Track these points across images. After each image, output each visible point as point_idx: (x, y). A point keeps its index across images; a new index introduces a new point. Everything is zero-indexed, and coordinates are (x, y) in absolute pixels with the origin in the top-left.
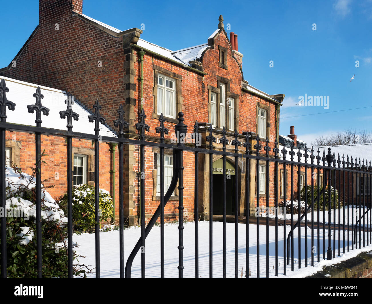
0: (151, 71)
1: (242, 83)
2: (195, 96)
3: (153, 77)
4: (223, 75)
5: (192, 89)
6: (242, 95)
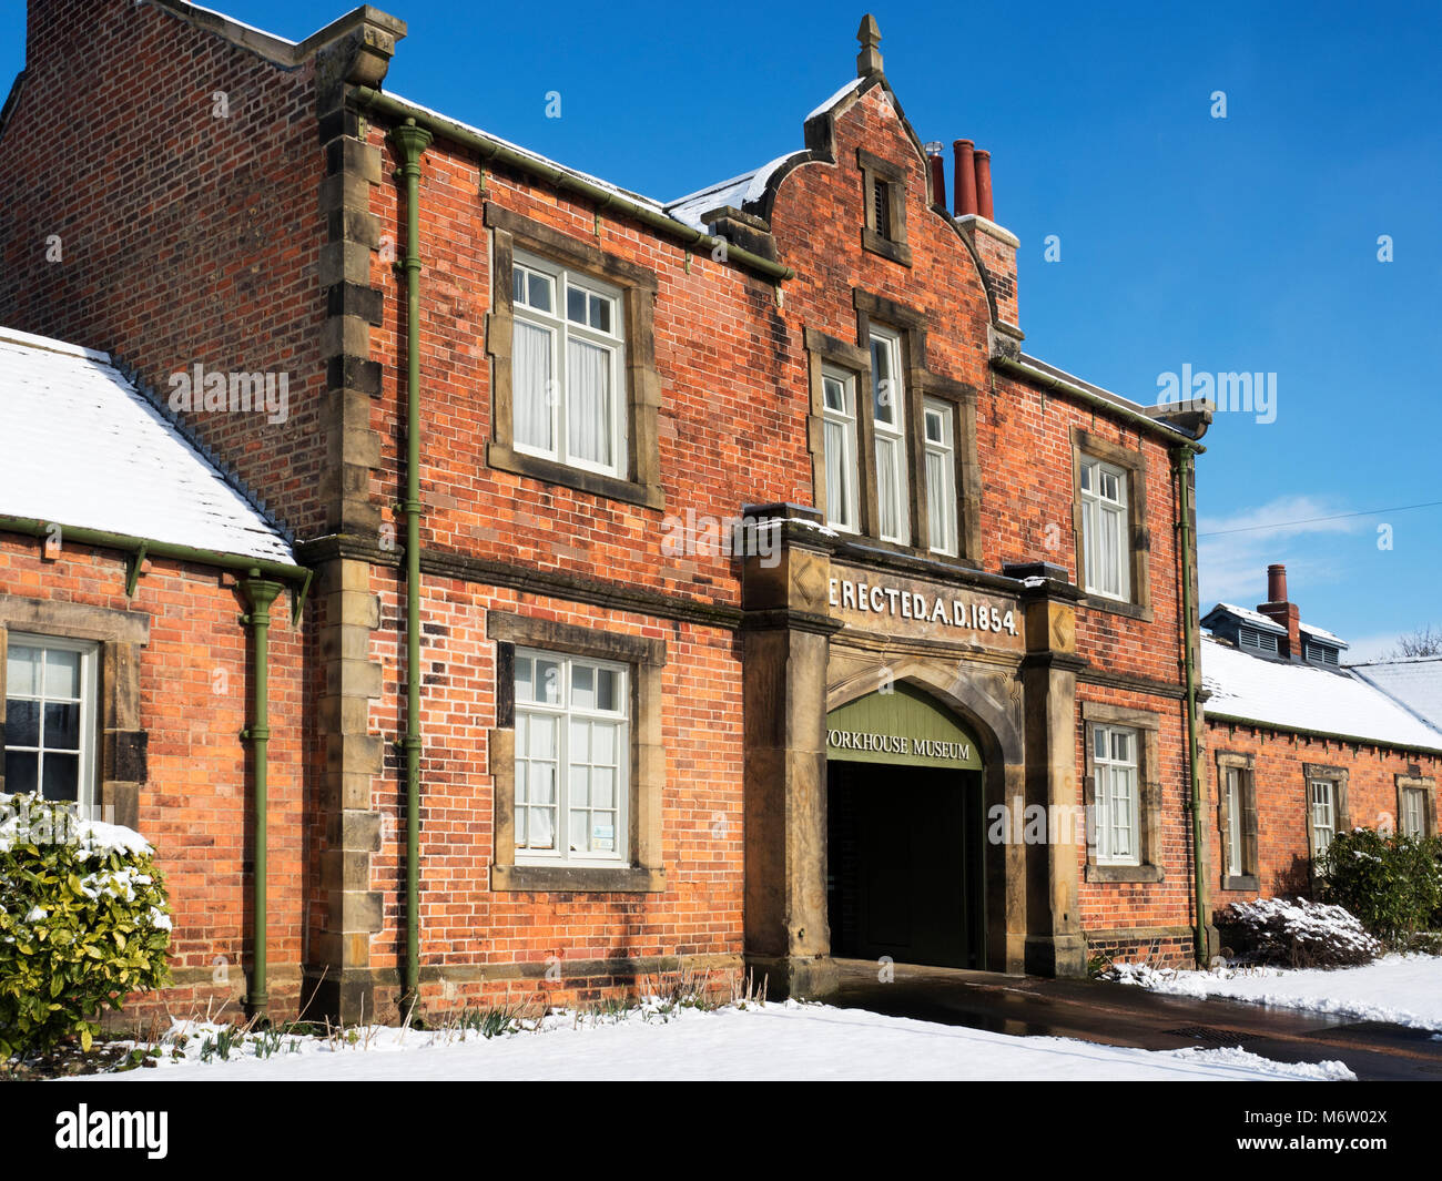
0: (471, 232)
1: (992, 335)
2: (733, 376)
3: (487, 267)
4: (887, 288)
5: (714, 342)
6: (993, 392)
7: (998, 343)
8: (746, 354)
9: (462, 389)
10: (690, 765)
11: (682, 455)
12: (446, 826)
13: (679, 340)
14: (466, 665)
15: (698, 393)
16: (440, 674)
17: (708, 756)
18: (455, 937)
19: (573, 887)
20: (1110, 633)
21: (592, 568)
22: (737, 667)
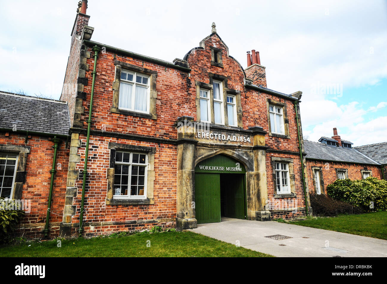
0: (111, 66)
1: (245, 81)
2: (176, 91)
3: (114, 73)
4: (217, 72)
5: (171, 84)
6: (245, 92)
7: (246, 82)
8: (180, 86)
9: (106, 97)
10: (162, 175)
11: (162, 108)
12: (95, 190)
13: (162, 85)
14: (102, 154)
15: (167, 95)
16: (95, 157)
17: (167, 173)
18: (95, 216)
19: (128, 204)
20: (279, 141)
21: (137, 132)
22: (176, 153)
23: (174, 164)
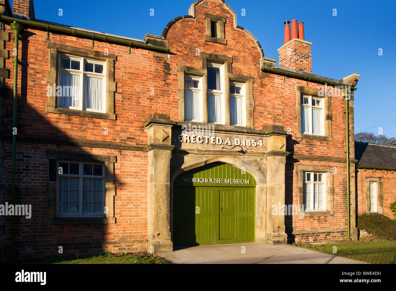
0: (43, 50)
2: (147, 81)
3: (48, 59)
4: (215, 51)
5: (139, 72)
8: (153, 74)
9: (38, 93)
10: (126, 189)
11: (124, 104)
13: (125, 72)
15: (132, 86)
16: (28, 168)
18: (33, 236)
19: (79, 223)
21: (86, 137)
22: (145, 162)
23: (143, 176)
